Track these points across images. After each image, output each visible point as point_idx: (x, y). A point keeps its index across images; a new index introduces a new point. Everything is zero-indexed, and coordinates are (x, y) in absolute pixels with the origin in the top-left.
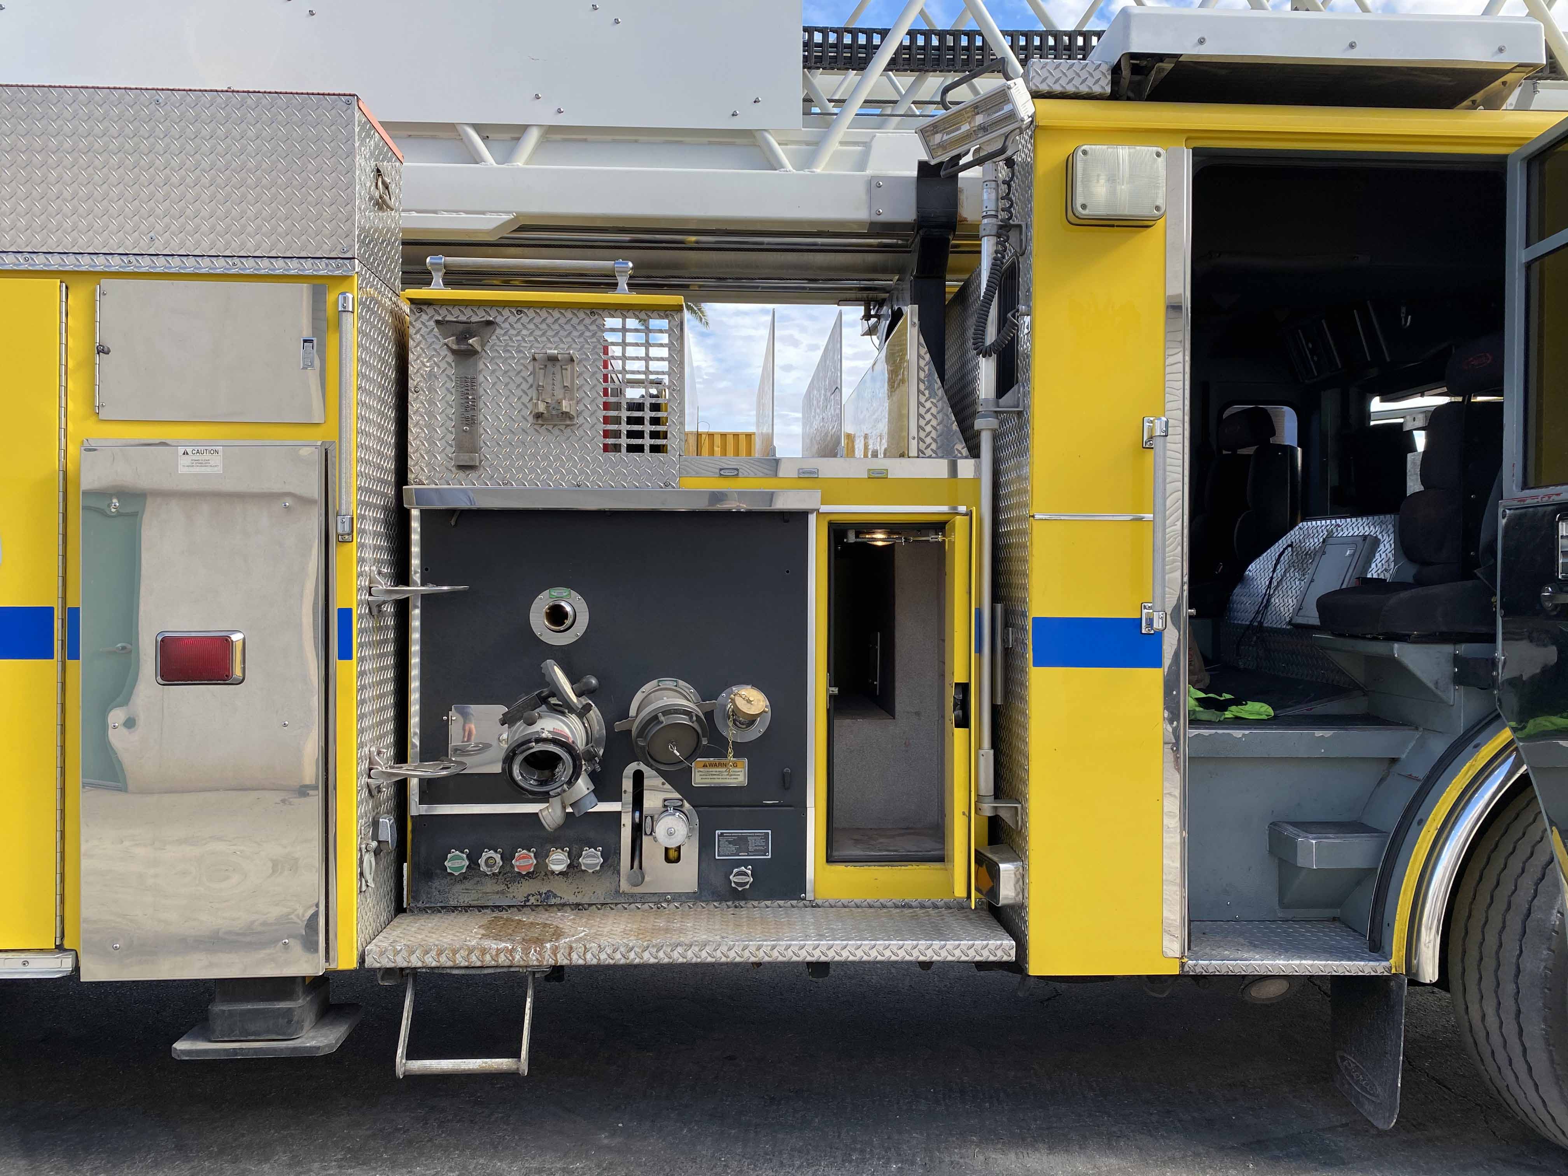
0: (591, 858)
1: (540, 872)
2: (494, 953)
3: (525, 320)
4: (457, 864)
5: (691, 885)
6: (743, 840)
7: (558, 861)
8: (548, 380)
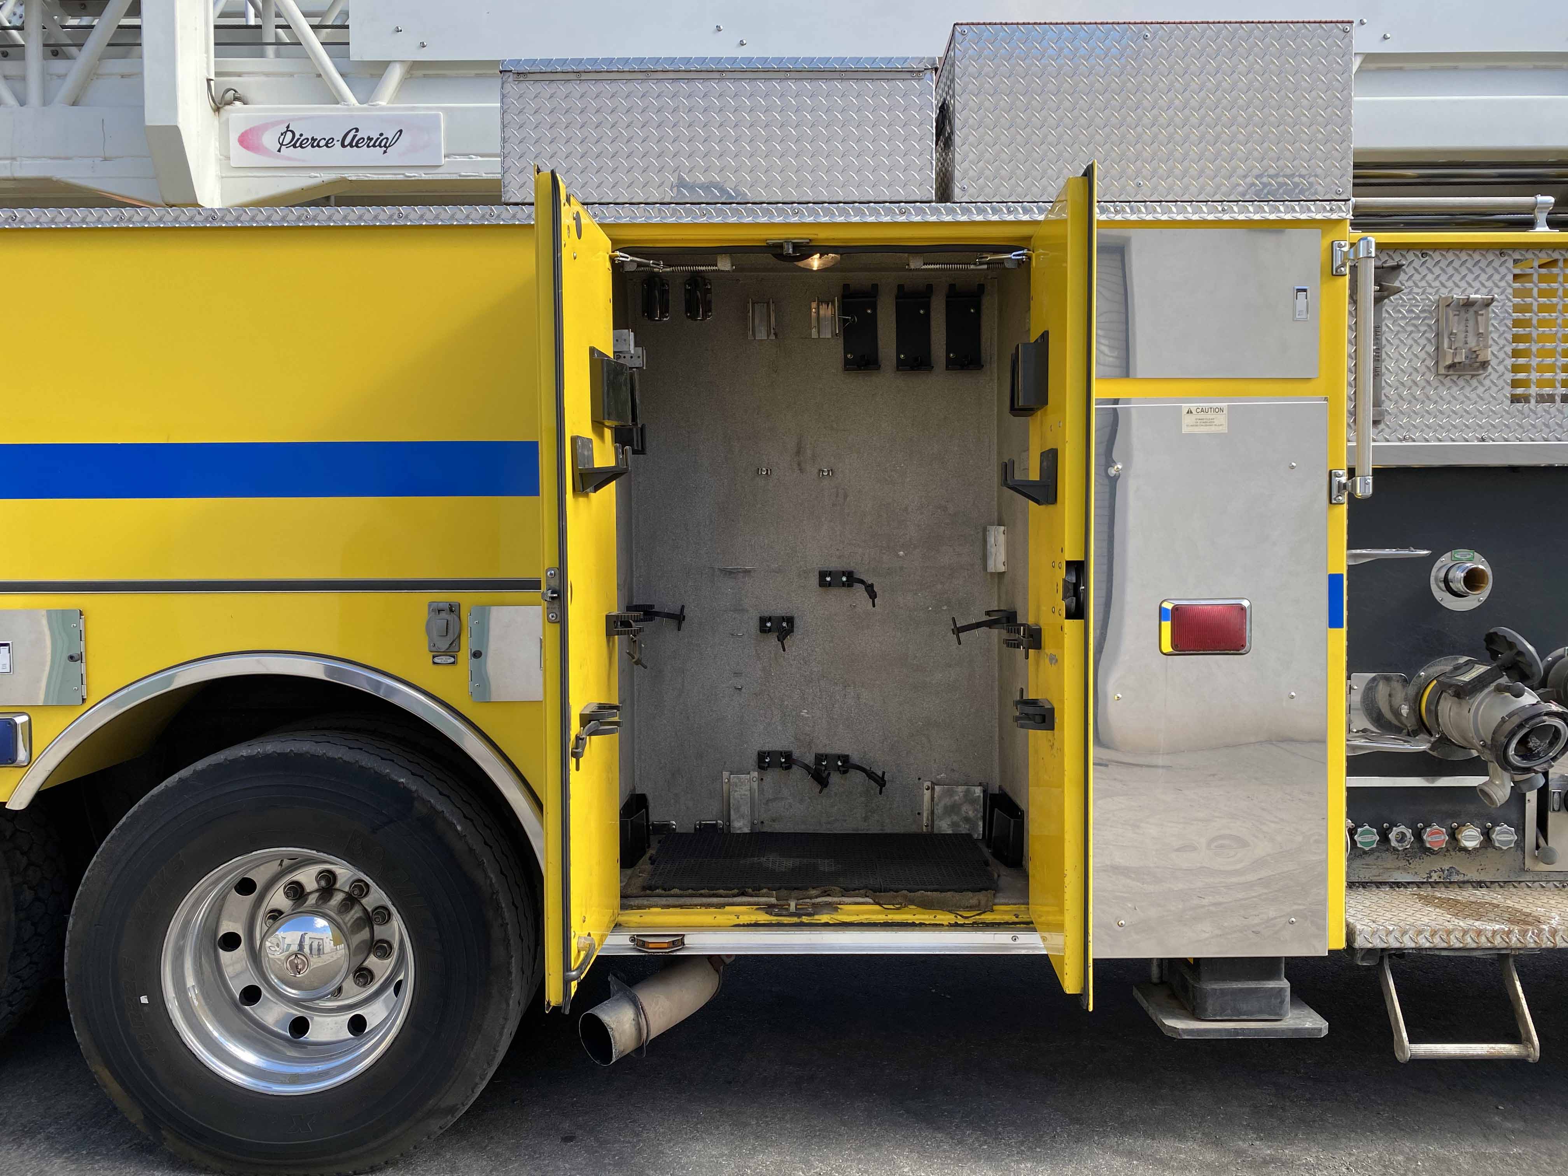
0: (1501, 836)
2: (1490, 935)
3: (1430, 263)
4: (1367, 838)
7: (1471, 838)
8: (1462, 327)
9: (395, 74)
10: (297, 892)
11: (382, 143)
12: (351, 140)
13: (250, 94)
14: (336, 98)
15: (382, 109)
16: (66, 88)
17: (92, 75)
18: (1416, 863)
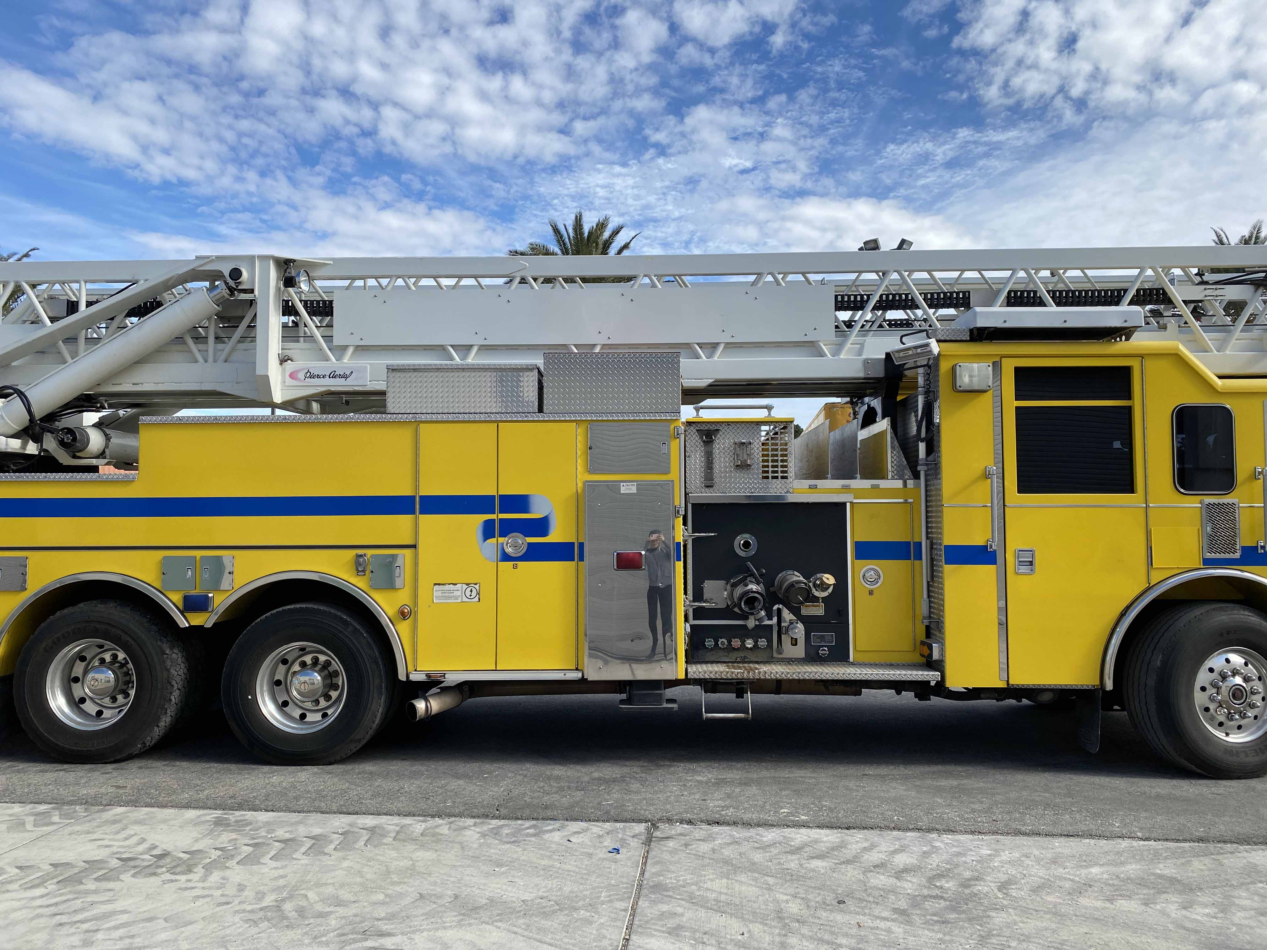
0: (762, 643)
1: (743, 647)
3: (731, 428)
4: (710, 643)
5: (802, 655)
6: (823, 636)
7: (749, 643)
8: (741, 451)
9: (350, 350)
10: (303, 665)
11: (345, 377)
12: (333, 376)
13: (294, 357)
14: (327, 359)
15: (345, 363)
16: (223, 356)
17: (233, 349)
18: (731, 654)
